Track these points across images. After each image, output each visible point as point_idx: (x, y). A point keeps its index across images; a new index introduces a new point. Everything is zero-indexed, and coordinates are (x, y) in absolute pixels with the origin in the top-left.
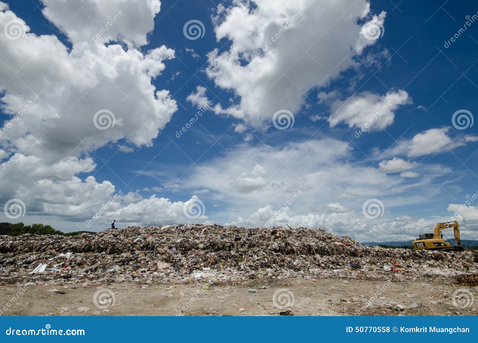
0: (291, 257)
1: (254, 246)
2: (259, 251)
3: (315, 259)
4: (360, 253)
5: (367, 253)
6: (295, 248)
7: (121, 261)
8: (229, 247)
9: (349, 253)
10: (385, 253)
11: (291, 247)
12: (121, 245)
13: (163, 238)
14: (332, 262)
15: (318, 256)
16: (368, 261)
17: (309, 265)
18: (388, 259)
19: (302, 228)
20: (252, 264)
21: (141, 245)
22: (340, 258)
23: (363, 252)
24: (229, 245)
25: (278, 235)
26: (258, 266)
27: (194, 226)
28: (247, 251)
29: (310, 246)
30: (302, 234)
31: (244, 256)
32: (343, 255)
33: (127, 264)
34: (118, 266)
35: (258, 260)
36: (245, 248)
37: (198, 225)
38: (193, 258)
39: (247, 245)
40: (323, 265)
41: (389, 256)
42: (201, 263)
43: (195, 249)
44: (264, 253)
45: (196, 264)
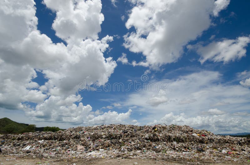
0: (156, 143)
1: (134, 136)
2: (136, 139)
3: (172, 145)
4: (206, 140)
5: (211, 140)
6: (159, 138)
7: (62, 145)
8: (119, 137)
9: (198, 141)
10: (226, 140)
11: (157, 137)
12: (65, 136)
13: (92, 132)
14: (184, 147)
15: (175, 143)
16: (211, 146)
17: (167, 149)
18: (227, 145)
19: (173, 125)
20: (130, 147)
21: (74, 136)
22: (190, 144)
23: (208, 140)
24: (119, 136)
25: (156, 129)
26: (133, 149)
27: (109, 125)
28: (129, 140)
29: (169, 137)
30: (172, 128)
31: (126, 143)
32: (192, 142)
33: (65, 146)
34: (59, 147)
35: (134, 145)
36: (128, 138)
37: (111, 125)
38: (97, 143)
39: (129, 136)
40: (177, 149)
41: (229, 143)
42: (100, 146)
43: (101, 138)
44: (138, 141)
45: (97, 147)
